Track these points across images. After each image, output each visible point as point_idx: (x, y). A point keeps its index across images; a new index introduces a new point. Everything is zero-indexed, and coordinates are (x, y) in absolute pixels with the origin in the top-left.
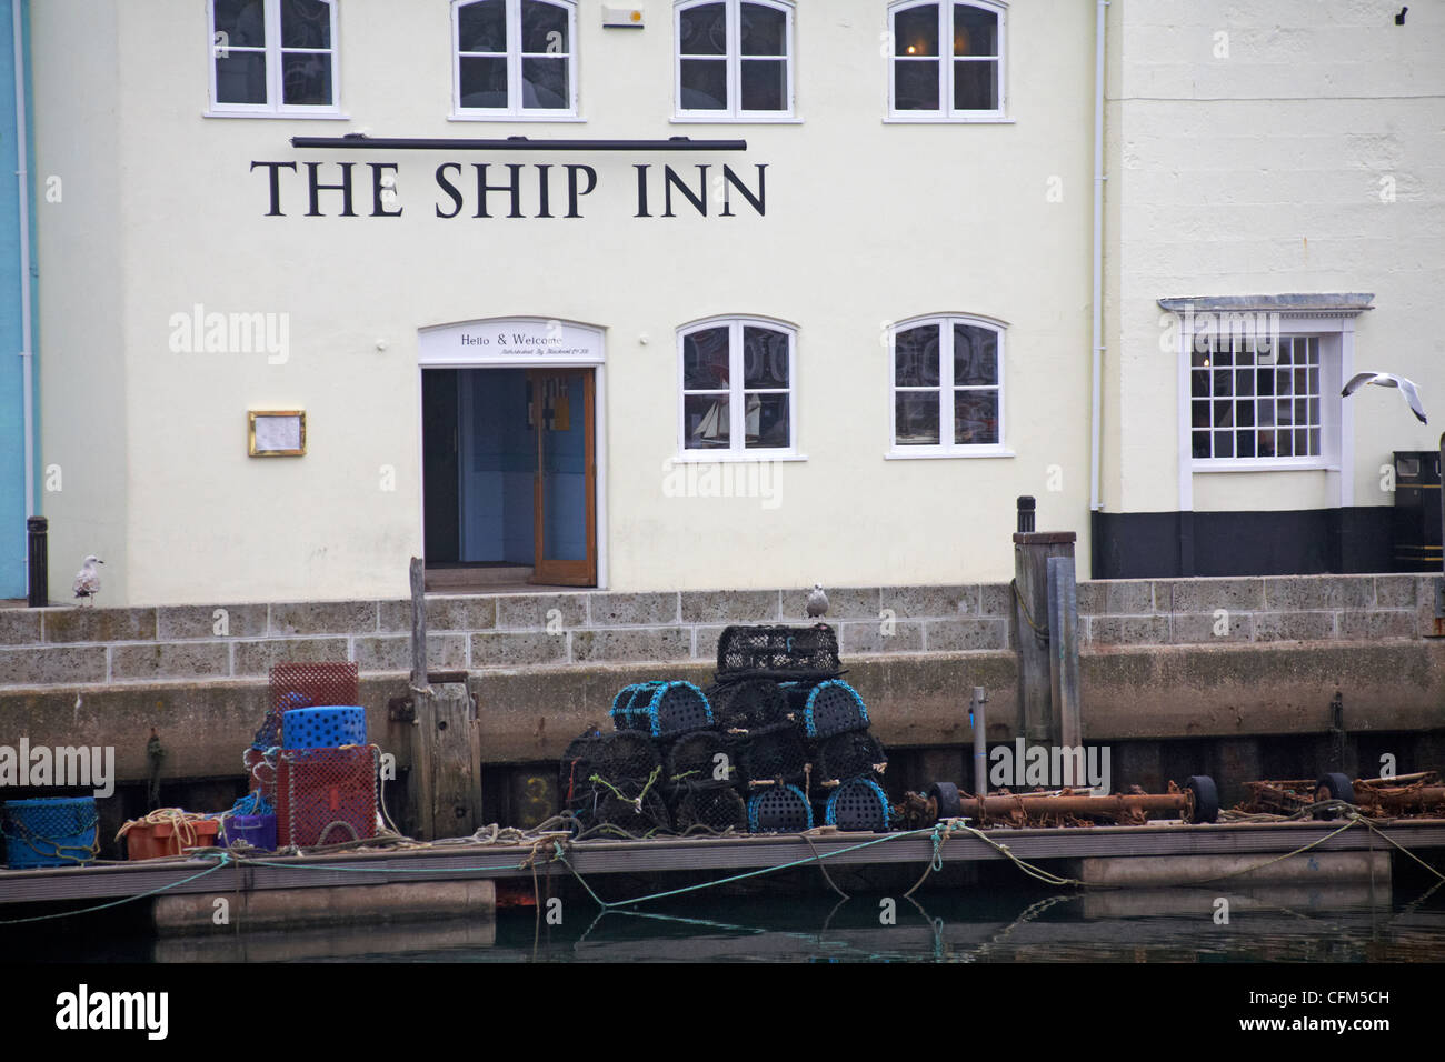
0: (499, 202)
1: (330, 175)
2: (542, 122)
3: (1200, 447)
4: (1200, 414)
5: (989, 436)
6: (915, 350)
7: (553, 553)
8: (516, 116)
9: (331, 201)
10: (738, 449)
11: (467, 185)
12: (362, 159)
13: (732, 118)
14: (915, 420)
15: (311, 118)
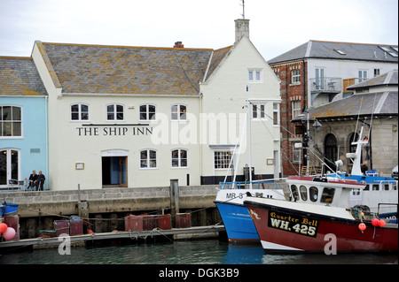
0: (113, 133)
1: (88, 129)
2: (120, 122)
3: (216, 167)
4: (216, 162)
5: (186, 165)
6: (175, 154)
7: (123, 182)
8: (116, 121)
9: (88, 133)
10: (149, 167)
11: (108, 131)
12: (93, 127)
13: (147, 121)
14: (175, 163)
15: (85, 122)
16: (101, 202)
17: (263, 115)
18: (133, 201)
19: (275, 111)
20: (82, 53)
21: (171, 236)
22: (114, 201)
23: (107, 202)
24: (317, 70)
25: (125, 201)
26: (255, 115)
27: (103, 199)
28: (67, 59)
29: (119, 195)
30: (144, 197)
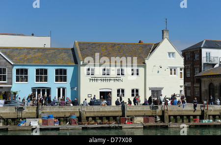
1: (94, 79)
11: (103, 80)
15: (92, 76)
16: (91, 112)
17: (175, 74)
18: (106, 112)
19: (181, 72)
20: (94, 46)
21: (121, 127)
22: (97, 111)
23: (94, 112)
24: (207, 53)
25: (102, 112)
26: (171, 74)
27: (92, 110)
28: (87, 49)
29: (100, 109)
30: (111, 110)
